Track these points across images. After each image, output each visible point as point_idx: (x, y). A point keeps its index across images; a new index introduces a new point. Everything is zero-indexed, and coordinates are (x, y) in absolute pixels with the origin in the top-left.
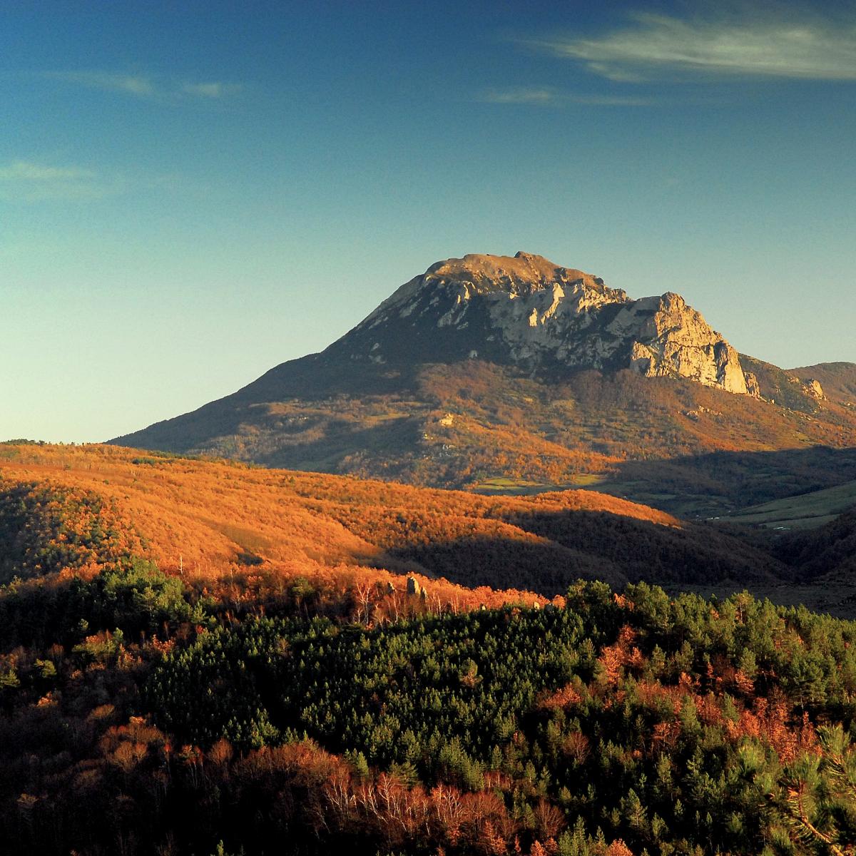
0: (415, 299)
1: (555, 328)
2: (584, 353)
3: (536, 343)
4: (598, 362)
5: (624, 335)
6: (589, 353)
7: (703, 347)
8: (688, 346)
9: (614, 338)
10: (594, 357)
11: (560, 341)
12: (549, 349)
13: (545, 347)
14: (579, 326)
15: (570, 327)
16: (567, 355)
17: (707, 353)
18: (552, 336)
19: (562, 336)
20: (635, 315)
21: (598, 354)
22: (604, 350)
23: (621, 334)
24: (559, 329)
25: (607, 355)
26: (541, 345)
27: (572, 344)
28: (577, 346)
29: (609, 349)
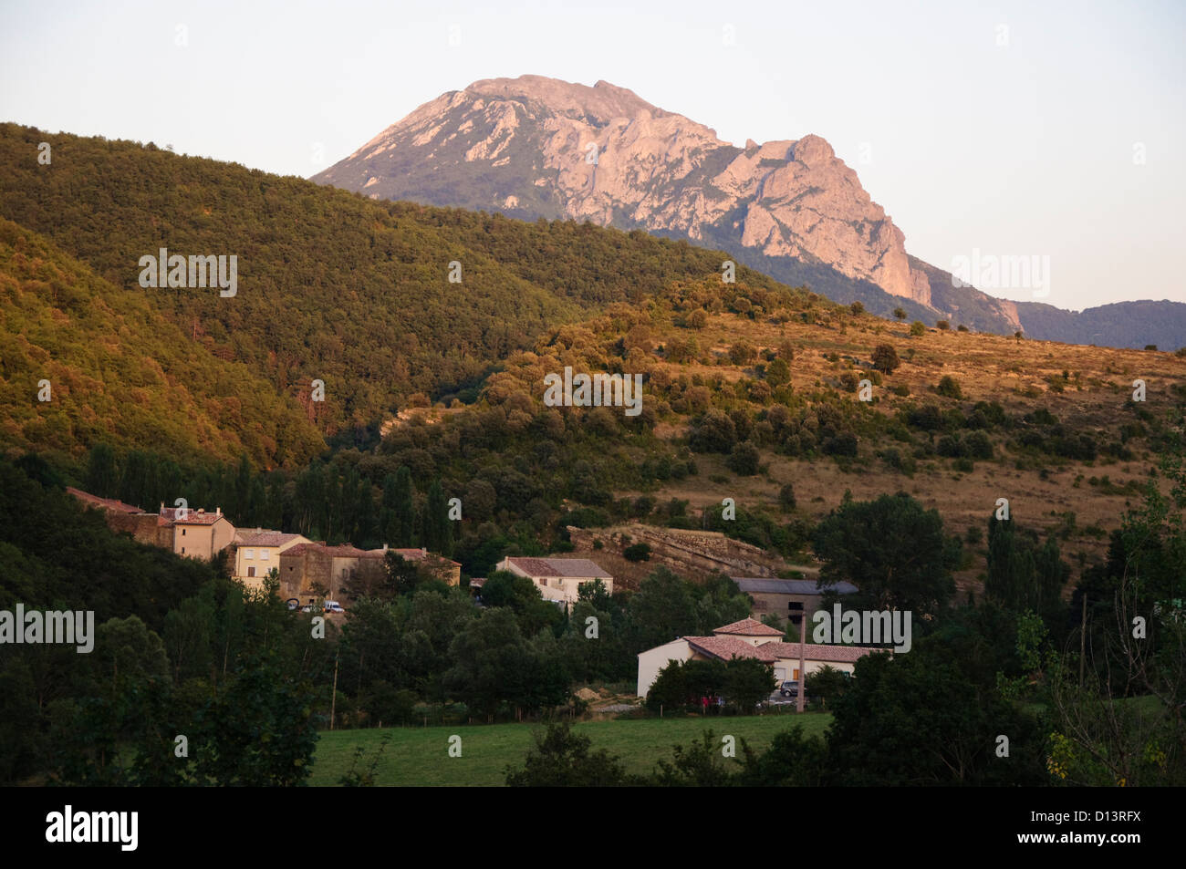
0: (438, 122)
1: (636, 174)
2: (676, 215)
3: (607, 194)
4: (695, 228)
5: (738, 194)
6: (684, 214)
7: (855, 223)
8: (833, 219)
9: (723, 196)
10: (690, 221)
11: (642, 195)
12: (625, 204)
13: (618, 201)
14: (673, 176)
15: (659, 175)
16: (650, 216)
17: (860, 231)
18: (631, 186)
19: (647, 187)
20: (758, 166)
21: (697, 217)
22: (706, 213)
23: (734, 191)
24: (643, 177)
25: (710, 219)
26: (614, 198)
27: (659, 200)
28: (667, 204)
29: (713, 212)
